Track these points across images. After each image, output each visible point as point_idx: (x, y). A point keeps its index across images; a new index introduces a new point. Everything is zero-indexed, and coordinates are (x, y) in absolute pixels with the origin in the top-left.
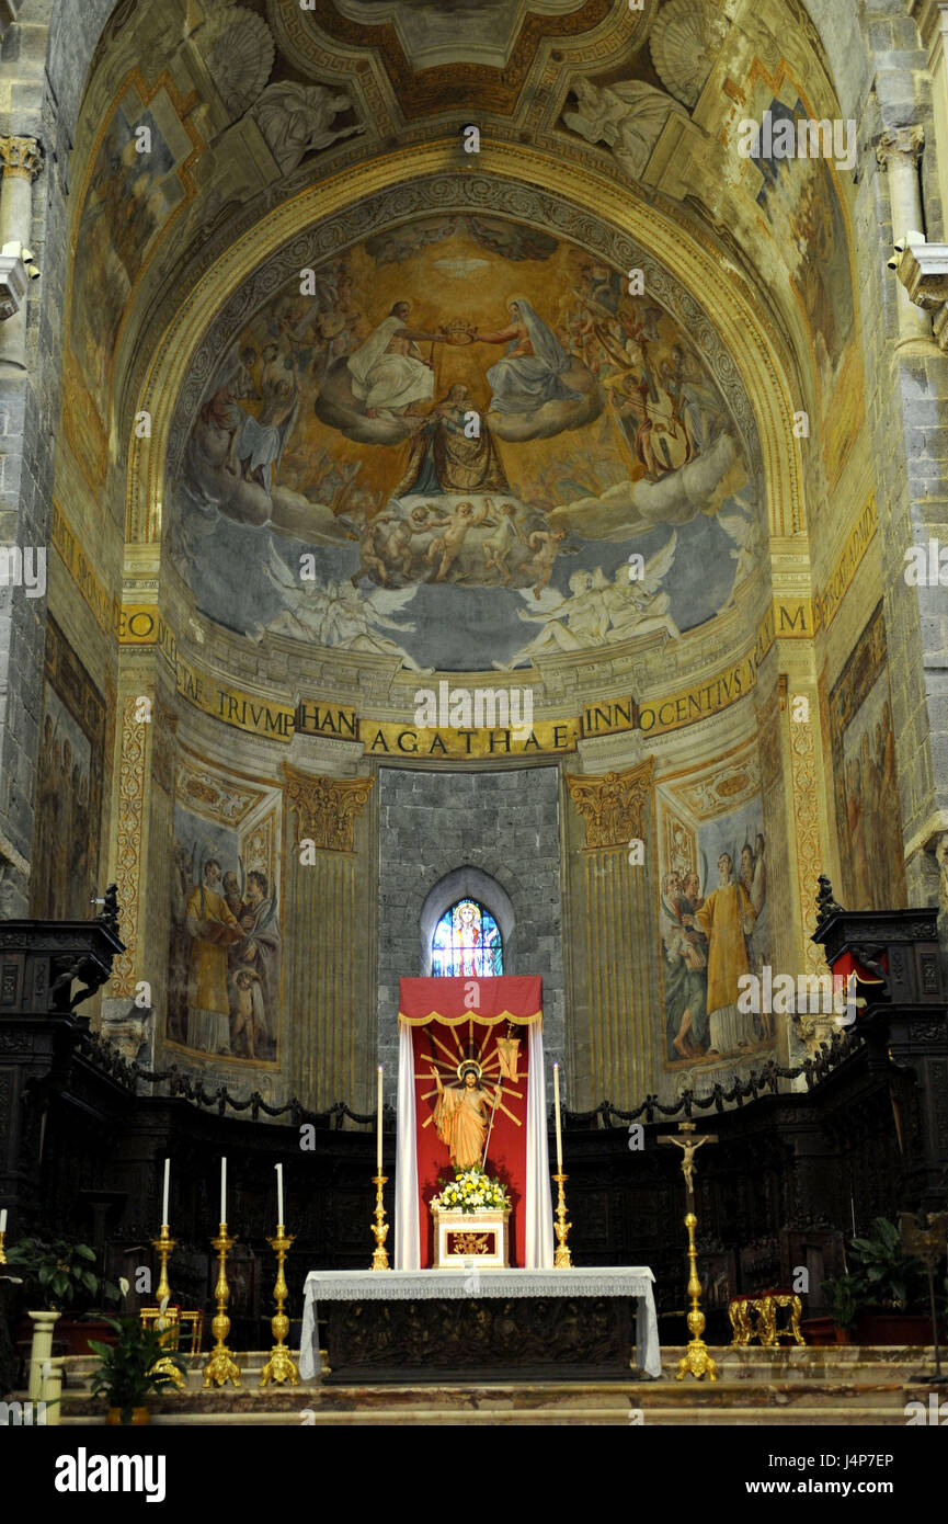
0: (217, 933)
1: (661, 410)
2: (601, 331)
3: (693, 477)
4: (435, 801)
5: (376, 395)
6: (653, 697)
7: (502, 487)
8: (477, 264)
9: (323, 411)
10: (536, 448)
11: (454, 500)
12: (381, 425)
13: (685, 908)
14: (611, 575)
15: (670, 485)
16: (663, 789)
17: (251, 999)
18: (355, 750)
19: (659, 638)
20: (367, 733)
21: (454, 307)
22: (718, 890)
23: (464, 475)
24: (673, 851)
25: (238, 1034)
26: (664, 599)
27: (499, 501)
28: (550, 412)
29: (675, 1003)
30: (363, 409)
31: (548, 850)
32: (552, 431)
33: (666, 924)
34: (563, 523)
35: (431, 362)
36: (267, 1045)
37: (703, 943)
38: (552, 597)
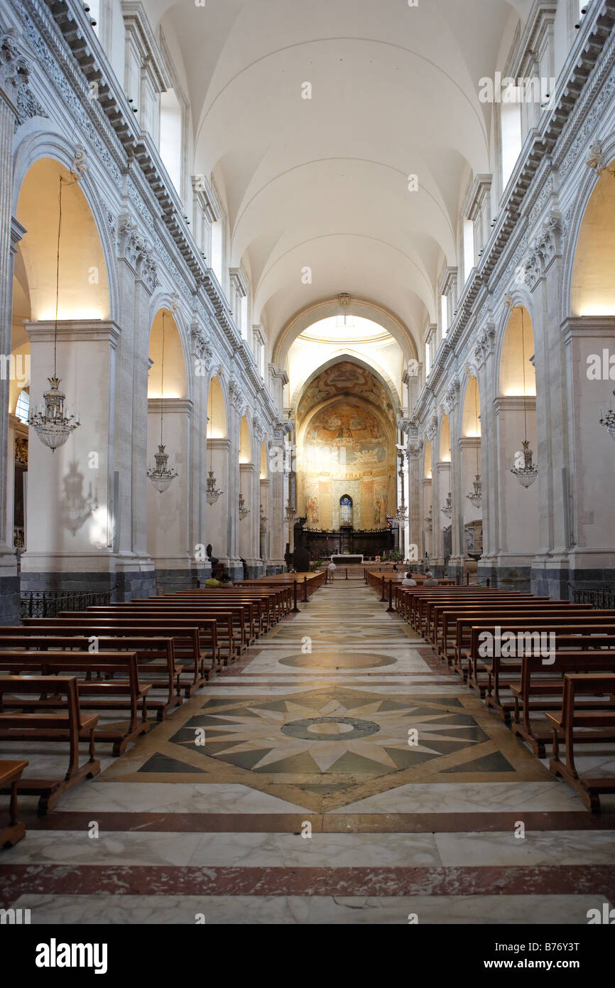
0: (310, 506)
1: (376, 430)
2: (367, 418)
3: (380, 440)
4: (341, 485)
5: (332, 425)
6: (374, 471)
7: (352, 437)
8: (347, 408)
9: (324, 428)
10: (357, 432)
11: (343, 439)
12: (333, 429)
13: (378, 502)
14: (368, 451)
15: (377, 440)
16: (375, 485)
17: (315, 515)
18: (329, 477)
19: (375, 462)
20: (331, 475)
21: (344, 413)
22: (382, 501)
23: (346, 435)
24: (376, 494)
25: (313, 520)
26: (376, 457)
27: (351, 439)
28: (359, 427)
29: (376, 516)
30: (330, 427)
31: (358, 492)
32: (360, 430)
33: (375, 505)
34: (361, 443)
35: (341, 420)
36: (317, 521)
37: (380, 508)
38: (359, 454)
